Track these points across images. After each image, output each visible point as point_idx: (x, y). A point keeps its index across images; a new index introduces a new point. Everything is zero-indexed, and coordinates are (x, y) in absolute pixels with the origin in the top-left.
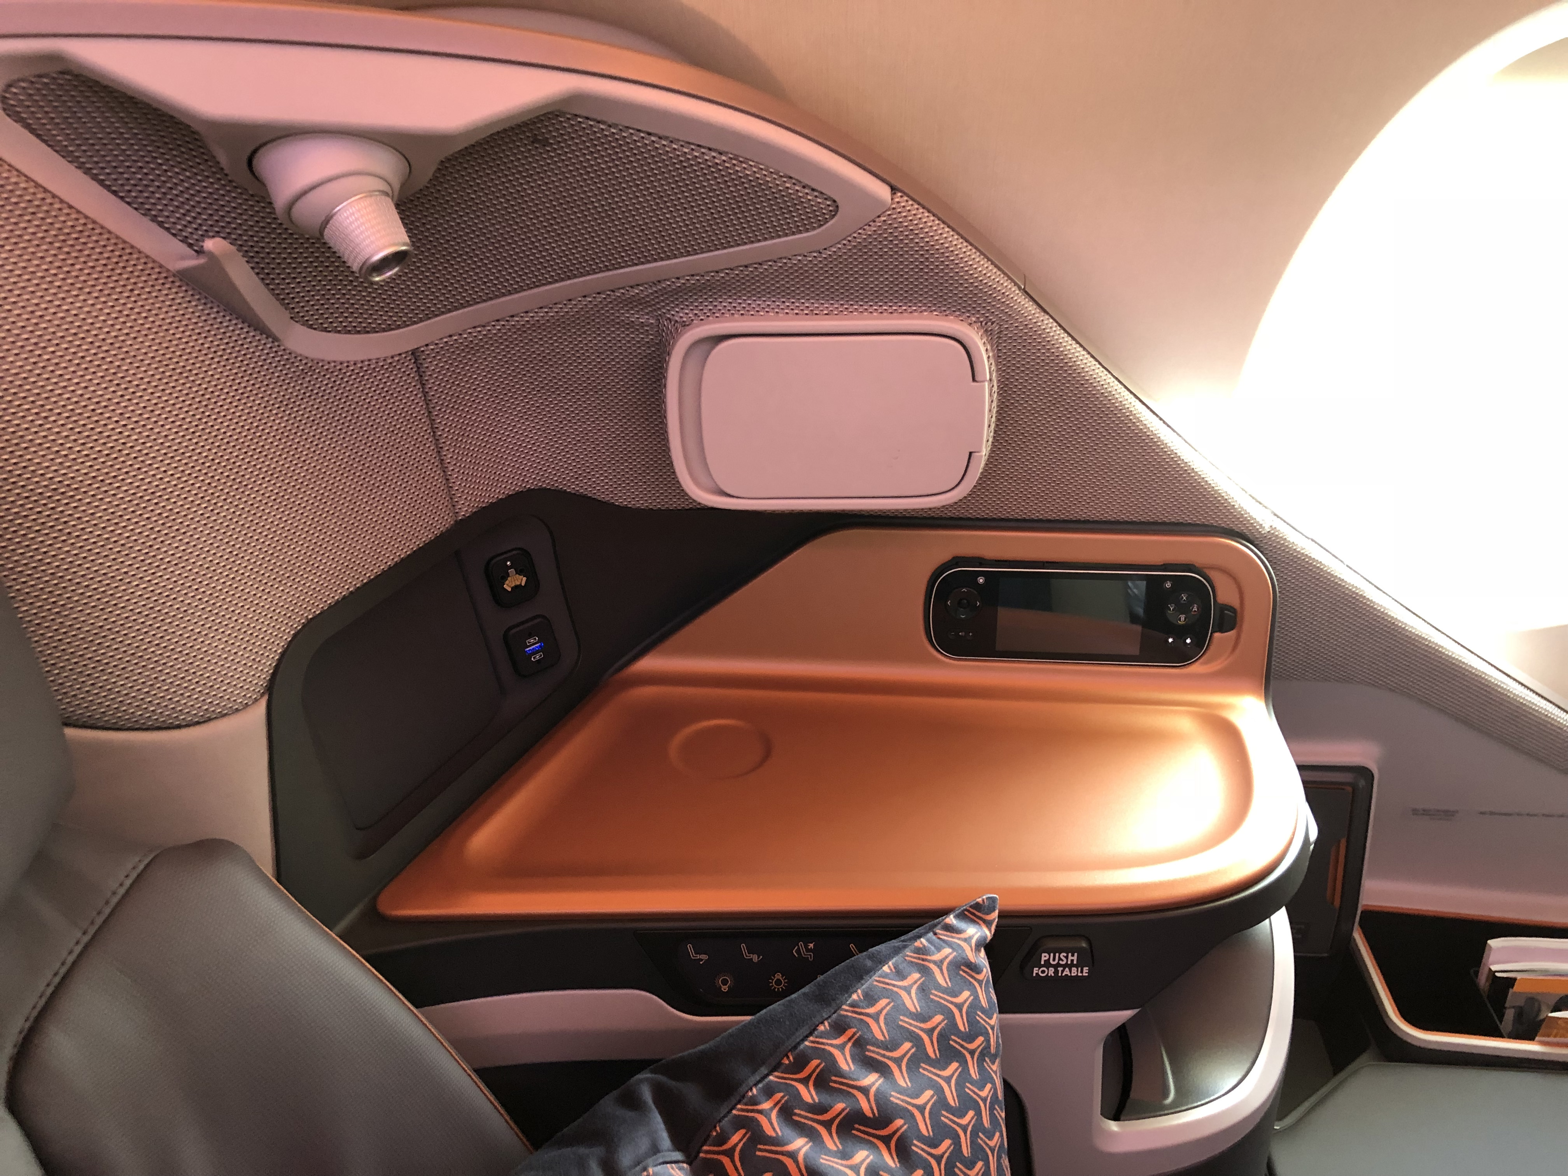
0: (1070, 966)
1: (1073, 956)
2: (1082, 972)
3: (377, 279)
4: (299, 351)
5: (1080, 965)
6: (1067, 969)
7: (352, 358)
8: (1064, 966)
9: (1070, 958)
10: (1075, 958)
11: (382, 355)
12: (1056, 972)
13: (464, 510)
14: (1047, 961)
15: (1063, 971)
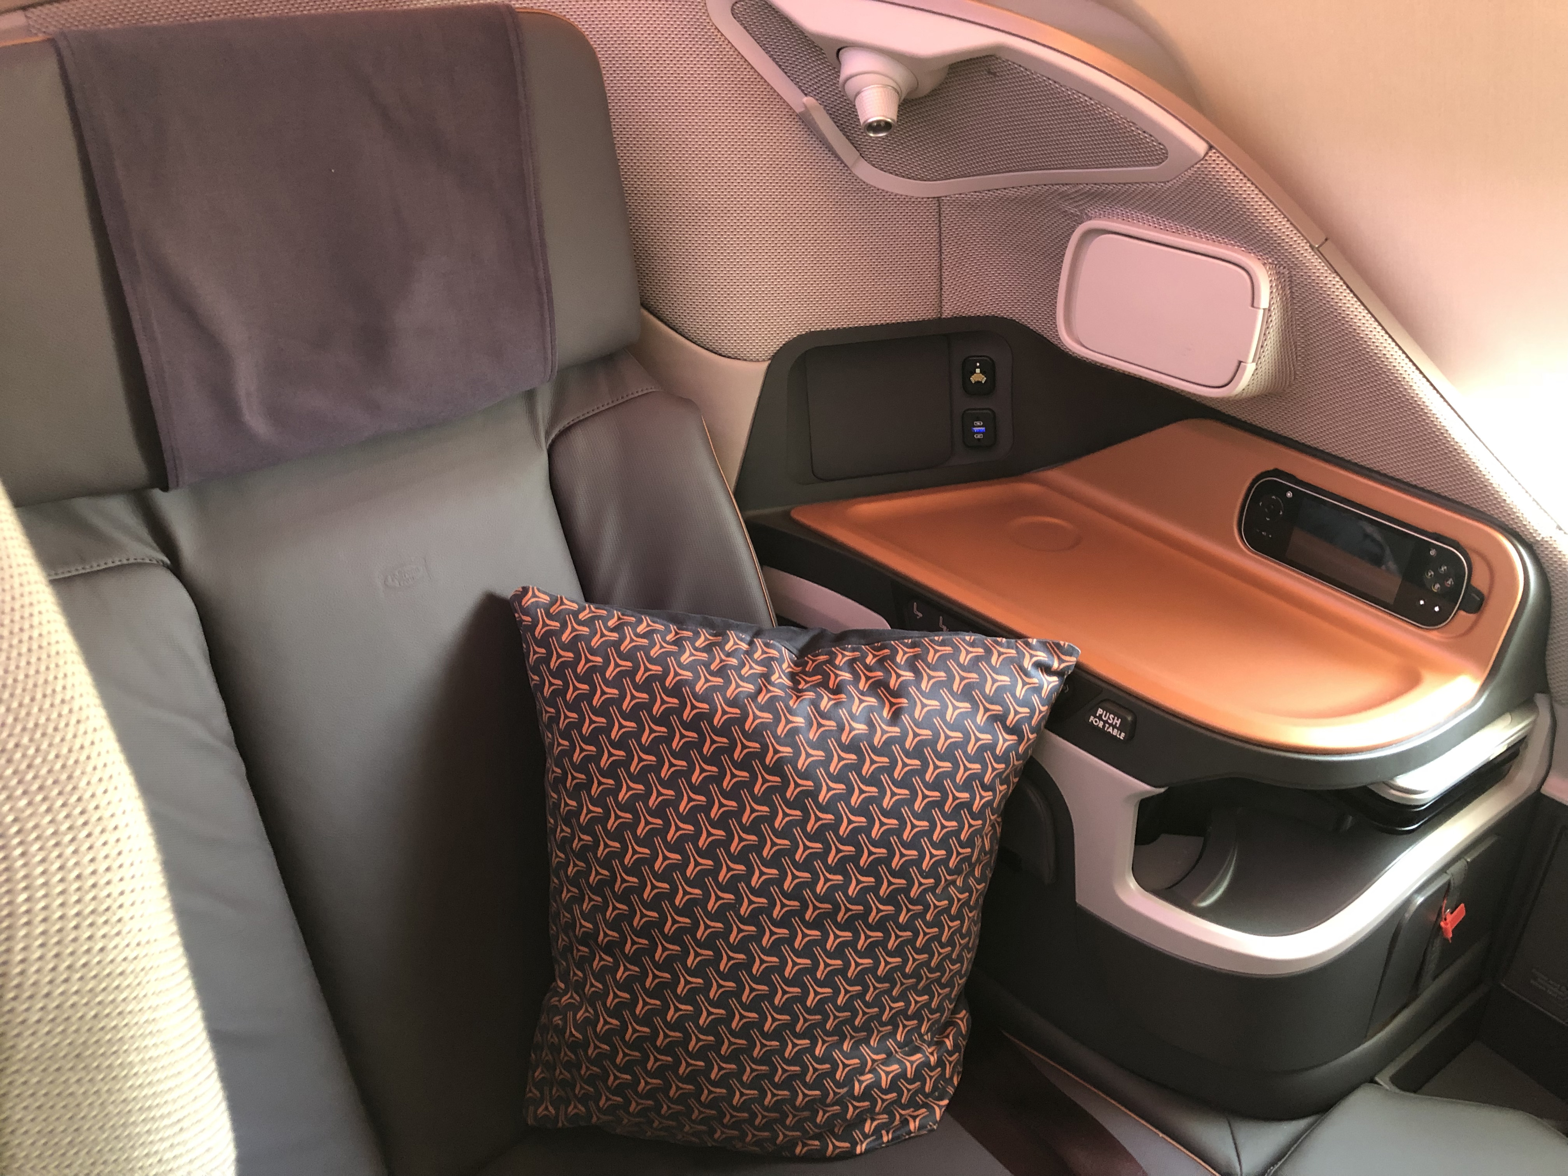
0: (1114, 727)
1: (1118, 720)
2: (1120, 735)
3: (872, 135)
4: (860, 176)
5: (1120, 729)
6: (1111, 728)
7: (896, 191)
8: (1110, 725)
9: (1115, 721)
10: (1118, 722)
11: (916, 195)
12: (1104, 726)
13: (947, 313)
14: (1101, 715)
15: (1108, 728)
